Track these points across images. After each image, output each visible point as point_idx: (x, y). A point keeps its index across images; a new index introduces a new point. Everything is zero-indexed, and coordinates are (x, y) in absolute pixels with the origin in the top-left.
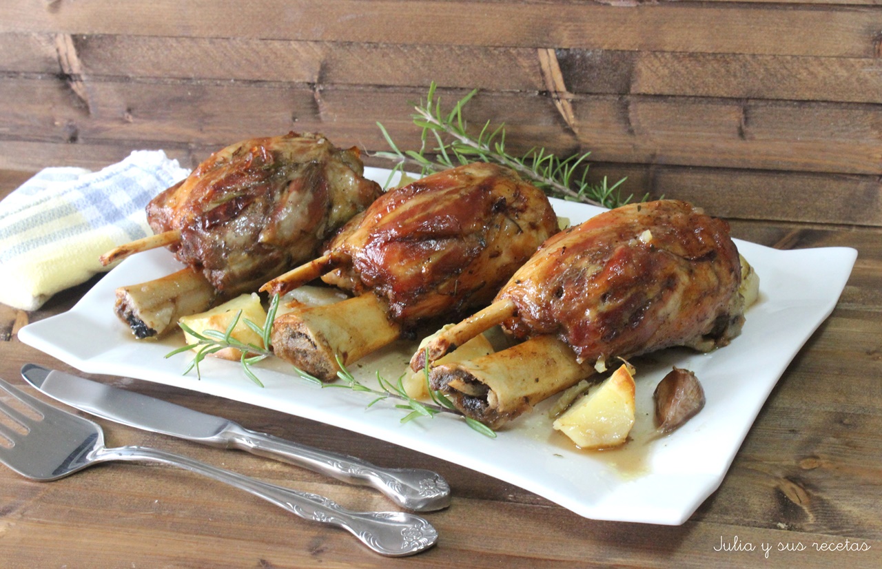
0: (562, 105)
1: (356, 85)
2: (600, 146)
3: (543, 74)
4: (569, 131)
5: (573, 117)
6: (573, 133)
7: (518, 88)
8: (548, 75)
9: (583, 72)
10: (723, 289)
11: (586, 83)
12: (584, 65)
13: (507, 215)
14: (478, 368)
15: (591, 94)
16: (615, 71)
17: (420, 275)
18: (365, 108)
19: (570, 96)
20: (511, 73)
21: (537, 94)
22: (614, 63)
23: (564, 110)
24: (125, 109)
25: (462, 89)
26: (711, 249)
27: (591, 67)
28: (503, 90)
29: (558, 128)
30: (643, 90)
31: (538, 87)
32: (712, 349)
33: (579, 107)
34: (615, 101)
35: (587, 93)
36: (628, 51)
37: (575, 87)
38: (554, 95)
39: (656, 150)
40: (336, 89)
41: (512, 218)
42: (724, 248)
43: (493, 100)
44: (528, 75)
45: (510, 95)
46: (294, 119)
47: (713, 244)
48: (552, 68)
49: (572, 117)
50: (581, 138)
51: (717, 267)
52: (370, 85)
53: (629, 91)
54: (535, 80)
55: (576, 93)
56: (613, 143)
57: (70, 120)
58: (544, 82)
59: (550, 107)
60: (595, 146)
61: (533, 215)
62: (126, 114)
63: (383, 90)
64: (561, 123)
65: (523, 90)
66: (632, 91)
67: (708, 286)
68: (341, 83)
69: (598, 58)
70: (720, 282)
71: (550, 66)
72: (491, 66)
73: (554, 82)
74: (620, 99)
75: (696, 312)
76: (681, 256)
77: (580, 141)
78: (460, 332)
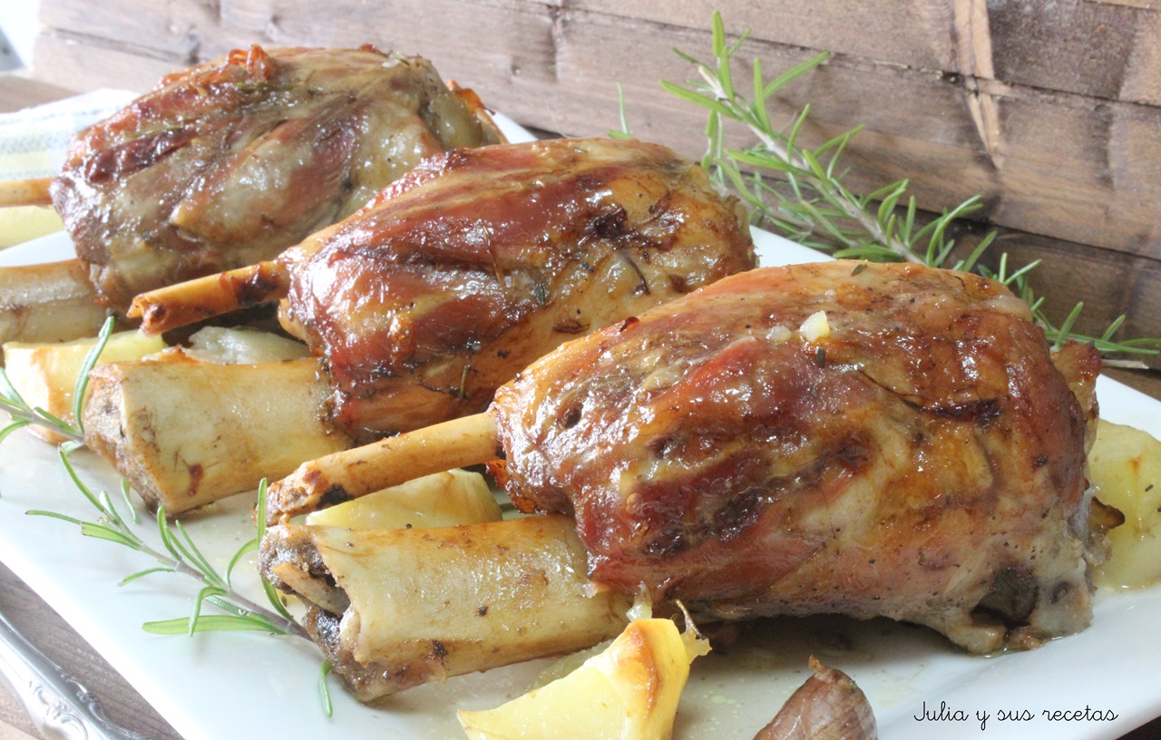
0: (981, 107)
1: (623, 18)
2: (1039, 200)
3: (954, 36)
4: (985, 161)
5: (997, 132)
6: (991, 167)
7: (905, 63)
8: (964, 40)
9: (1033, 41)
10: (1007, 503)
11: (1035, 66)
12: (1037, 28)
13: (622, 247)
14: (351, 550)
15: (1042, 90)
16: (1096, 47)
17: (382, 334)
18: (631, 64)
19: (1001, 89)
20: (895, 27)
21: (938, 77)
22: (1097, 30)
23: (984, 118)
24: (268, 17)
25: (803, 49)
26: (991, 396)
27: (1050, 34)
28: (877, 62)
29: (965, 151)
30: (1144, 97)
31: (942, 62)
32: (995, 650)
33: (1013, 113)
34: (1087, 110)
35: (1035, 88)
36: (1130, 8)
37: (1011, 71)
38: (971, 85)
39: (1150, 226)
40: (592, 23)
41: (634, 258)
42: (1028, 402)
43: (854, 78)
44: (926, 35)
45: (889, 72)
46: (514, 68)
47: (1000, 385)
48: (975, 26)
49: (995, 131)
50: (1004, 179)
51: (994, 443)
52: (647, 22)
53: (1117, 93)
54: (940, 48)
55: (1013, 85)
56: (1066, 201)
57: (193, 26)
58: (954, 54)
59: (958, 106)
60: (1030, 200)
61: (685, 263)
62: (271, 26)
63: (667, 32)
64: (971, 142)
65: (914, 67)
66: (1124, 94)
67: (962, 483)
68: (599, 13)
69: (1066, 17)
70: (999, 483)
71: (970, 22)
72: (860, 10)
73: (973, 57)
74: (1098, 108)
75: (919, 542)
76: (896, 393)
77: (1002, 184)
78: (359, 463)
